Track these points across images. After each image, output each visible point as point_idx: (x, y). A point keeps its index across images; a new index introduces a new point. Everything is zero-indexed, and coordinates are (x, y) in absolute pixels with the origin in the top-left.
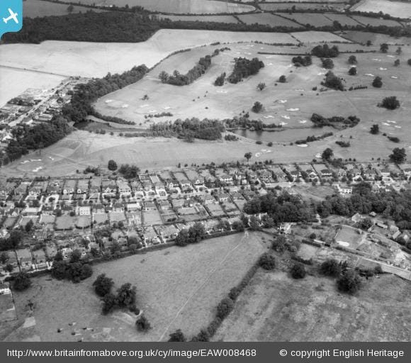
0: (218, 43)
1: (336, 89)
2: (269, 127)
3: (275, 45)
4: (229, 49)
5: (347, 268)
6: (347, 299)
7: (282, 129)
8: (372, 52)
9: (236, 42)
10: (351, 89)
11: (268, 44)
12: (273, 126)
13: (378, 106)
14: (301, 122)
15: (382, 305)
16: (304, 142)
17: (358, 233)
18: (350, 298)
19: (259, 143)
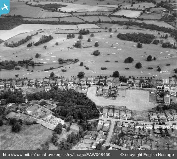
0: (41, 30)
1: (78, 48)
2: (38, 64)
3: (66, 30)
4: (44, 32)
5: (22, 122)
6: (13, 135)
7: (43, 64)
8: (105, 32)
9: (50, 29)
10: (84, 48)
11: (63, 30)
12: (40, 63)
13: (91, 54)
14: (54, 62)
15: (26, 137)
16: (48, 70)
17: (38, 107)
18: (14, 134)
19: (28, 70)
